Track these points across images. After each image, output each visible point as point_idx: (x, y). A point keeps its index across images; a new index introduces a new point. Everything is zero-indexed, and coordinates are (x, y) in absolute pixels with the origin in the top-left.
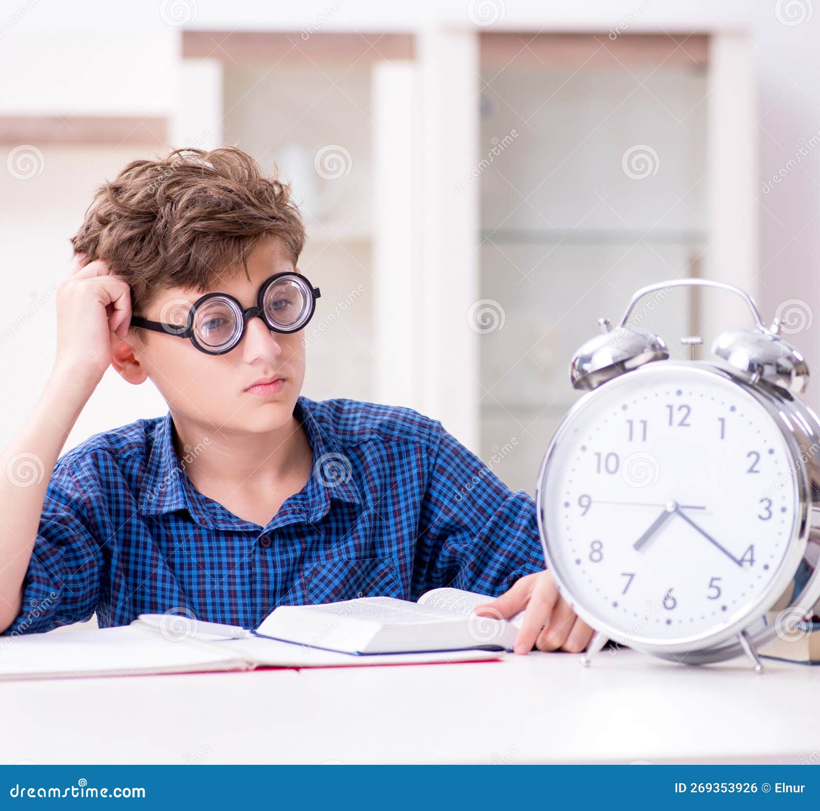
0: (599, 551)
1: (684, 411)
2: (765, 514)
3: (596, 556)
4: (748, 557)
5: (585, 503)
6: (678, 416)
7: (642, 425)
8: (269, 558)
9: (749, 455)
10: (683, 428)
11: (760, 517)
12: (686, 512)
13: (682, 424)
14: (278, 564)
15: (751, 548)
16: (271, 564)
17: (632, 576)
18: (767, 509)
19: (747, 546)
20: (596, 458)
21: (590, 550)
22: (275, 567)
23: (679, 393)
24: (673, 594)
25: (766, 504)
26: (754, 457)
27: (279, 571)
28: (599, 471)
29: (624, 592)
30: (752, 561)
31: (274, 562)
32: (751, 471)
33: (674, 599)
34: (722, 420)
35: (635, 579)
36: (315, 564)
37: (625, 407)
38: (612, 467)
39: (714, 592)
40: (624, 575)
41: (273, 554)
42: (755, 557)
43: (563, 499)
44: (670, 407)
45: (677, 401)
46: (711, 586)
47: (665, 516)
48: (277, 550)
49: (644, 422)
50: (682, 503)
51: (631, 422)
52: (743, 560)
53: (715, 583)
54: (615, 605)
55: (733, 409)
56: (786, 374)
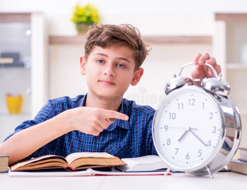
0: (169, 142)
1: (193, 101)
2: (214, 131)
3: (169, 143)
4: (209, 144)
5: (166, 128)
6: (192, 102)
7: (182, 105)
8: (98, 142)
9: (210, 113)
10: (193, 106)
11: (213, 132)
12: (193, 130)
13: (193, 104)
14: (100, 144)
15: (210, 141)
16: (97, 144)
17: (178, 149)
18: (215, 130)
19: (208, 141)
20: (169, 115)
21: (167, 142)
22: (99, 145)
23: (192, 95)
24: (189, 155)
25: (214, 128)
26: (211, 114)
27: (100, 146)
28: (170, 118)
29: (176, 154)
30: (210, 145)
31: (99, 144)
32: (211, 118)
33: (189, 156)
34: (203, 103)
35: (179, 150)
36: (112, 145)
37: (177, 100)
38: (174, 117)
39: (199, 154)
40: (176, 149)
41: (99, 141)
42: (211, 144)
43: (161, 126)
44: (190, 100)
45: (191, 98)
46: (199, 152)
47: (187, 131)
48: (101, 140)
49: (183, 104)
50: (192, 128)
51: (179, 104)
52: (208, 145)
53: (200, 151)
54: (173, 158)
55: (206, 100)
56: (222, 90)
